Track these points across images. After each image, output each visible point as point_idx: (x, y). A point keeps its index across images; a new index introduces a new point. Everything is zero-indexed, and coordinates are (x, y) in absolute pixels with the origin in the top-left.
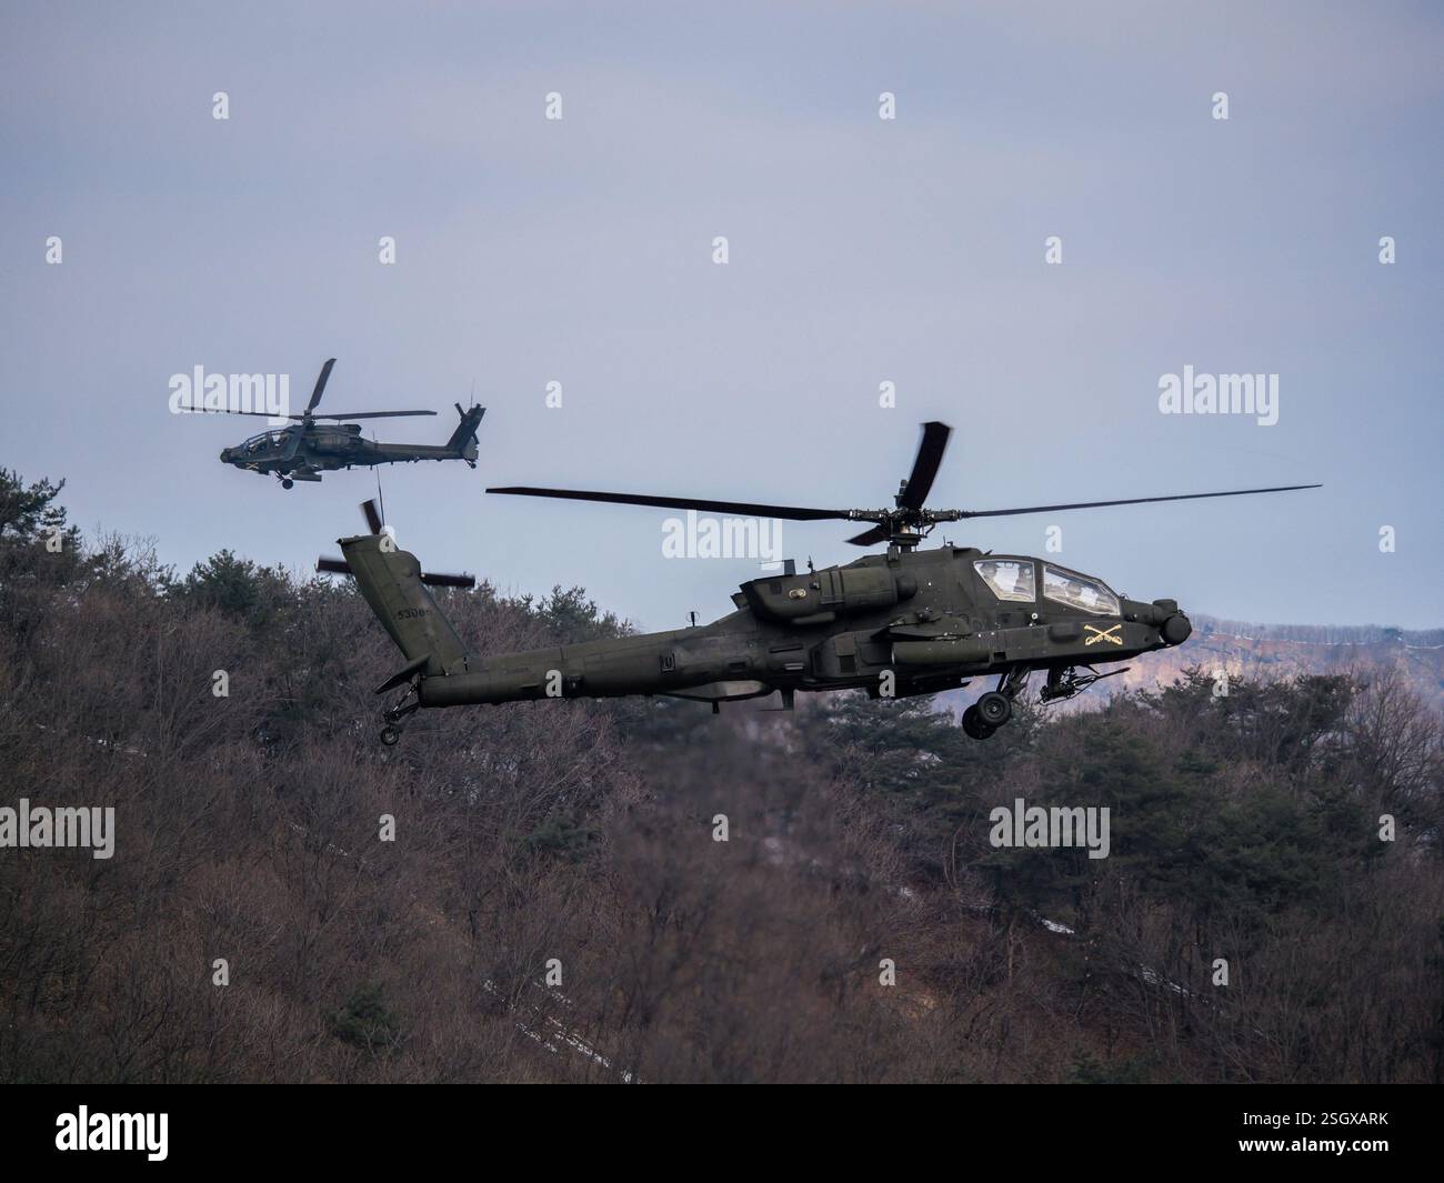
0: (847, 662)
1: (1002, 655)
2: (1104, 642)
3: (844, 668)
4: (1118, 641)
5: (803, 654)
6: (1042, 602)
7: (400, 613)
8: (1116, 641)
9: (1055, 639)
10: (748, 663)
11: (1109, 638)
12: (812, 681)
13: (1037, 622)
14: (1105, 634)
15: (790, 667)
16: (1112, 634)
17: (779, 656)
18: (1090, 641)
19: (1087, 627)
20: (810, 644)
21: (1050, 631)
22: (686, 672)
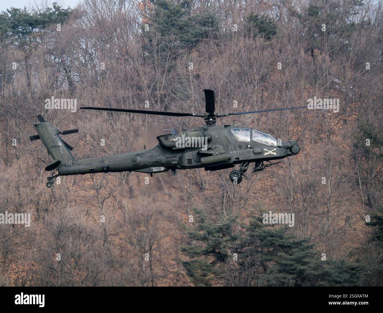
0: (190, 161)
1: (238, 158)
2: (270, 154)
3: (189, 163)
4: (275, 154)
5: (177, 158)
6: (252, 141)
7: (52, 147)
8: (274, 154)
9: (255, 154)
10: (160, 162)
11: (272, 153)
12: (180, 167)
13: (250, 148)
14: (270, 152)
15: (173, 163)
16: (273, 152)
17: (169, 159)
18: (266, 154)
19: (265, 150)
20: (179, 155)
21: (253, 151)
22: (140, 164)
